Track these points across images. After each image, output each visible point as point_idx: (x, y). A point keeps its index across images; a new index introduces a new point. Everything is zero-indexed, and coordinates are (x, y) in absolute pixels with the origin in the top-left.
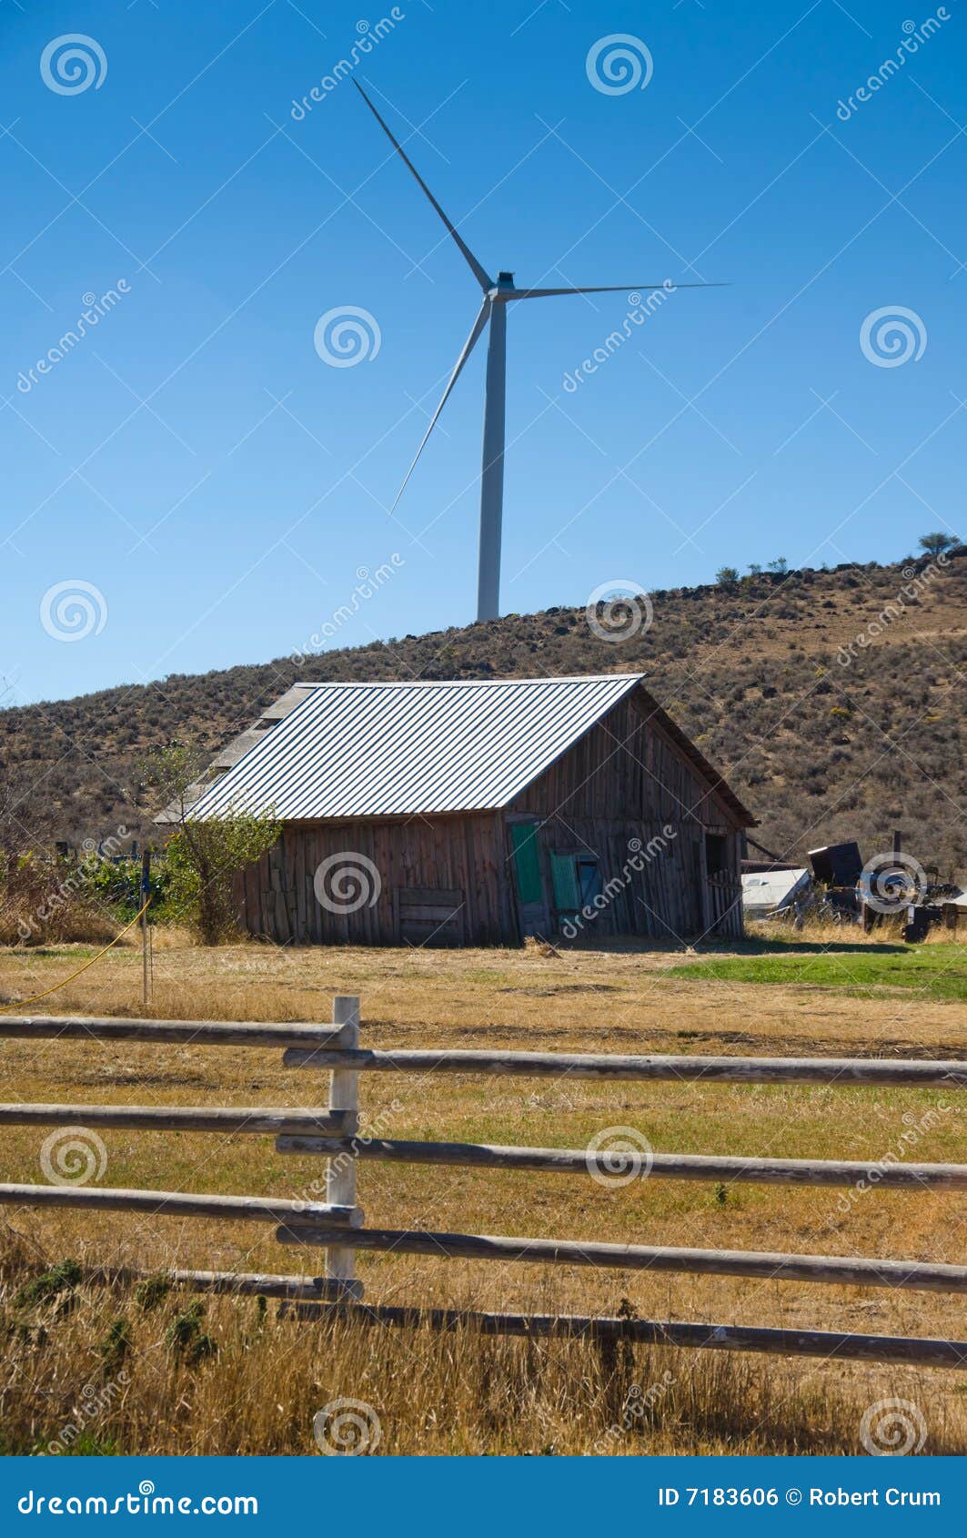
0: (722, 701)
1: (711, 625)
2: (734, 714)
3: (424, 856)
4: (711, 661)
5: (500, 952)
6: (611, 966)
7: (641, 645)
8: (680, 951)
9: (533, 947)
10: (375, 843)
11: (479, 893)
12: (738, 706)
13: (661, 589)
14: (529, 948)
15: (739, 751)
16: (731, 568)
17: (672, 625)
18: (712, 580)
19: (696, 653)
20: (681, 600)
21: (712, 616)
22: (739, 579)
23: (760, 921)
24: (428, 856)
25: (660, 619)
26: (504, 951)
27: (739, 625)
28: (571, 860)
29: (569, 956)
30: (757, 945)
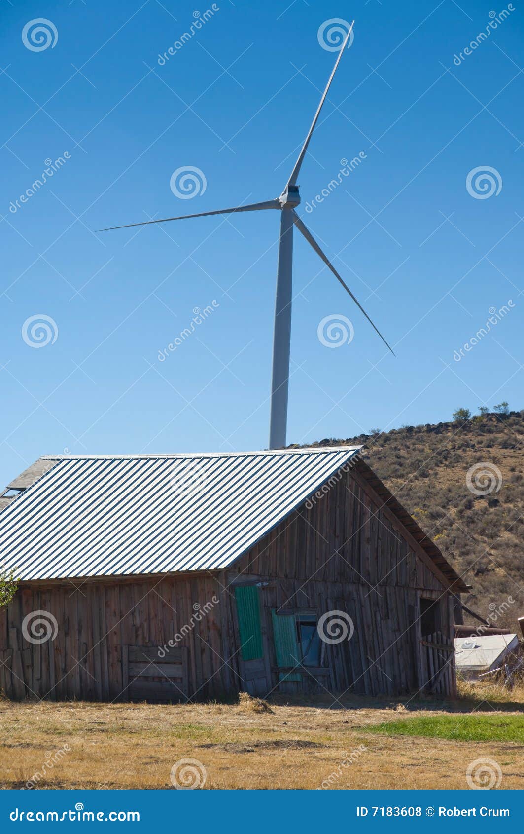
0: (455, 510)
1: (449, 453)
2: (465, 519)
3: (152, 615)
4: (448, 480)
5: (213, 707)
6: (321, 722)
7: (393, 467)
8: (391, 707)
9: (246, 703)
10: (106, 603)
11: (203, 651)
12: (468, 513)
13: (410, 425)
14: (243, 703)
15: (468, 548)
16: (465, 408)
17: (417, 452)
18: (450, 419)
19: (436, 474)
20: (425, 434)
21: (449, 446)
22: (471, 418)
23: (472, 682)
24: (156, 616)
25: (409, 447)
26: (218, 706)
27: (470, 453)
28: (291, 620)
29: (282, 711)
30: (468, 703)
